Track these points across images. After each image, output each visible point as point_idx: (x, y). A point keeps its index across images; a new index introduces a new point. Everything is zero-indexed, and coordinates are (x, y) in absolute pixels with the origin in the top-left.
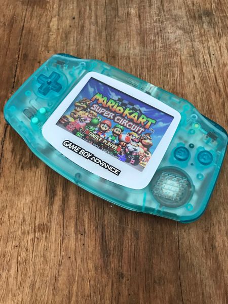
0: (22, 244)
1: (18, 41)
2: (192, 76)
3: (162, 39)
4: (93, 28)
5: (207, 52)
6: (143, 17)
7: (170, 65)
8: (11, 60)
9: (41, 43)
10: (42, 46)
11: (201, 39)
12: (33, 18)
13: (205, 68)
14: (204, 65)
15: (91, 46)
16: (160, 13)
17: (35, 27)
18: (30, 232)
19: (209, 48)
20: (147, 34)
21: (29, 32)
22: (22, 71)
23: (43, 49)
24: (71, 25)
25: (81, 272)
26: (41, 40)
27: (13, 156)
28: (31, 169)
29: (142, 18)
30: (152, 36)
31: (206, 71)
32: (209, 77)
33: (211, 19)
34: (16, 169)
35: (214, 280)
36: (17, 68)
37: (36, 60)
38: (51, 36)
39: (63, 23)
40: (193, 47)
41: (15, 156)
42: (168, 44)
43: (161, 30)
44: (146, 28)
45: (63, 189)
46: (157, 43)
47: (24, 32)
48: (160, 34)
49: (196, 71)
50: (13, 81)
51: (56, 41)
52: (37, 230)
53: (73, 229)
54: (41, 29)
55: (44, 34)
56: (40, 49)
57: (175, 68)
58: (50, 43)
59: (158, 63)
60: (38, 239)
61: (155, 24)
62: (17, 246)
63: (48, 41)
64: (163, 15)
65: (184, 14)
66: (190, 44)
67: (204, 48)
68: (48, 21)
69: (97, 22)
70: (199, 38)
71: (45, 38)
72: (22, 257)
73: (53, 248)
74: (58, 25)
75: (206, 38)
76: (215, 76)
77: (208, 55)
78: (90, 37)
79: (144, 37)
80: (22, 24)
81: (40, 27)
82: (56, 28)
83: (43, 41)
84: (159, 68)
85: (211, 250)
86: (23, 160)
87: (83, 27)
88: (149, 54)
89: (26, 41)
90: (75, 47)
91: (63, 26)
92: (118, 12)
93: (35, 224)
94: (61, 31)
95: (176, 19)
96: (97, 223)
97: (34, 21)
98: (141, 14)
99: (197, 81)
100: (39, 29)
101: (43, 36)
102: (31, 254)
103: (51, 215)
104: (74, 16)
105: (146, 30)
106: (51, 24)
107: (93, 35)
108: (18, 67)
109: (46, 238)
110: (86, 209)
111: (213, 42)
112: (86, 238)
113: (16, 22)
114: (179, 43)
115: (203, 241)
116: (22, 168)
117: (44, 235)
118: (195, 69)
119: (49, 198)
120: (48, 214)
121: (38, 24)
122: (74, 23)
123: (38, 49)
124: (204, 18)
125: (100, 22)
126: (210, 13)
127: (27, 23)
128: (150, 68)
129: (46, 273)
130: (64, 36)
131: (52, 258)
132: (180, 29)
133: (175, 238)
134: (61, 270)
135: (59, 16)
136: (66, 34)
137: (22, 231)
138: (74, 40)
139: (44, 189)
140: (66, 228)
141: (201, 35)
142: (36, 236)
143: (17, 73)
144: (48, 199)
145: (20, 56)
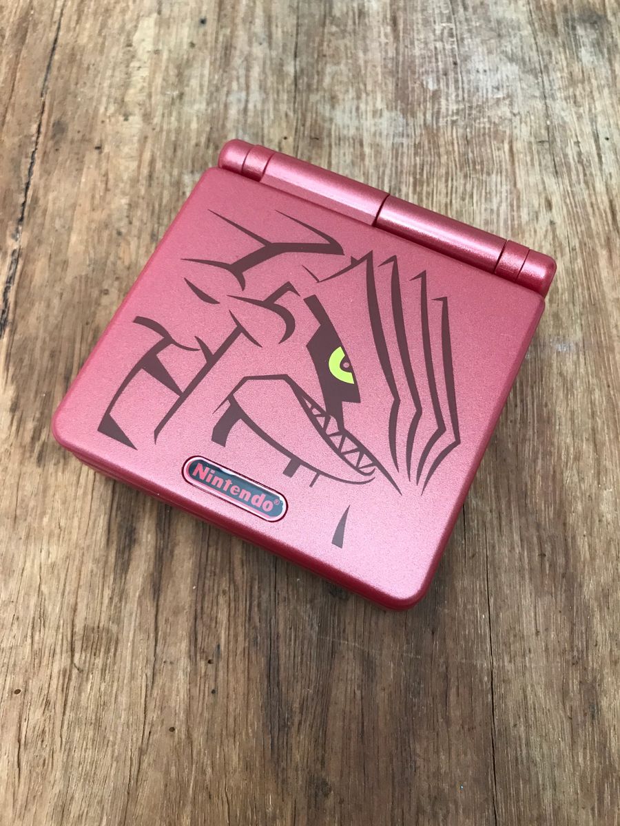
0: (34, 685)
1: (40, 84)
2: (543, 201)
3: (457, 88)
4: (258, 51)
5: (588, 129)
6: (405, 22)
7: (478, 167)
8: (16, 140)
9: (106, 90)
10: (108, 103)
11: (571, 90)
12: (83, 18)
13: (581, 176)
14: (580, 168)
15: (251, 106)
16: (454, 11)
17: (91, 45)
18: (58, 650)
19: (593, 121)
20: (414, 73)
21: (72, 58)
22: (47, 173)
23: (112, 109)
24: (195, 42)
25: (204, 773)
26: (106, 84)
27: (15, 424)
28: (65, 464)
29: (401, 27)
30: (430, 81)
31: (583, 185)
32: (592, 205)
33: (602, 34)
34: (21, 463)
35: (593, 809)
36: (32, 164)
37: (90, 141)
38: (136, 72)
39: (170, 35)
40: (547, 116)
41: (21, 422)
42: (474, 105)
43: (455, 64)
44: (413, 56)
45: (158, 525)
46: (443, 102)
47: (56, 57)
48: (451, 75)
49: (555, 187)
50: (22, 200)
51: (150, 85)
52: (78, 645)
53: (184, 646)
54: (106, 50)
55: (115, 64)
56: (102, 110)
57: (494, 176)
58: (131, 91)
59: (444, 159)
60: (80, 671)
61: (439, 45)
62: (18, 692)
63: (126, 85)
64: (463, 19)
65: (523, 19)
66: (539, 105)
67: (580, 117)
68: (129, 27)
69: (270, 36)
70: (567, 88)
71: (119, 76)
72: (32, 723)
73: (123, 699)
74: (157, 39)
75: (588, 89)
76: (611, 202)
77: (592, 141)
78: (247, 77)
79: (405, 81)
80: (52, 36)
81: (103, 43)
82: (150, 48)
83: (110, 86)
84: (447, 173)
85: (588, 718)
86: (43, 437)
87: (228, 48)
88: (418, 131)
89: (61, 83)
90: (203, 106)
91: (172, 44)
92: (331, 7)
93: (73, 626)
94: (165, 55)
95: (499, 30)
96: (255, 628)
97: (88, 26)
98: (400, 14)
99: (559, 215)
100: (102, 52)
101: (114, 69)
102: (59, 716)
103: (120, 600)
104: (203, 16)
105: (413, 62)
106: (136, 37)
107: (256, 72)
108: (38, 161)
109: (103, 671)
110: (224, 585)
111: (608, 102)
112: (221, 674)
113: (34, 30)
114: (507, 102)
115: (565, 693)
116: (40, 460)
117: (99, 662)
118: (553, 180)
119: (118, 551)
120: (111, 599)
121: (100, 34)
122: (205, 34)
123: (96, 110)
124: (580, 31)
125: (278, 34)
126: (599, 17)
127: (68, 30)
128: (421, 174)
129: (101, 774)
130: (173, 72)
131: (120, 729)
132: (512, 59)
133: (481, 681)
134: (145, 765)
135: (159, 12)
136: (179, 67)
137: (36, 646)
138: (201, 86)
139: (102, 522)
140: (165, 639)
141: (572, 81)
142: (76, 660)
143: (35, 179)
144: (113, 554)
145: (43, 129)
